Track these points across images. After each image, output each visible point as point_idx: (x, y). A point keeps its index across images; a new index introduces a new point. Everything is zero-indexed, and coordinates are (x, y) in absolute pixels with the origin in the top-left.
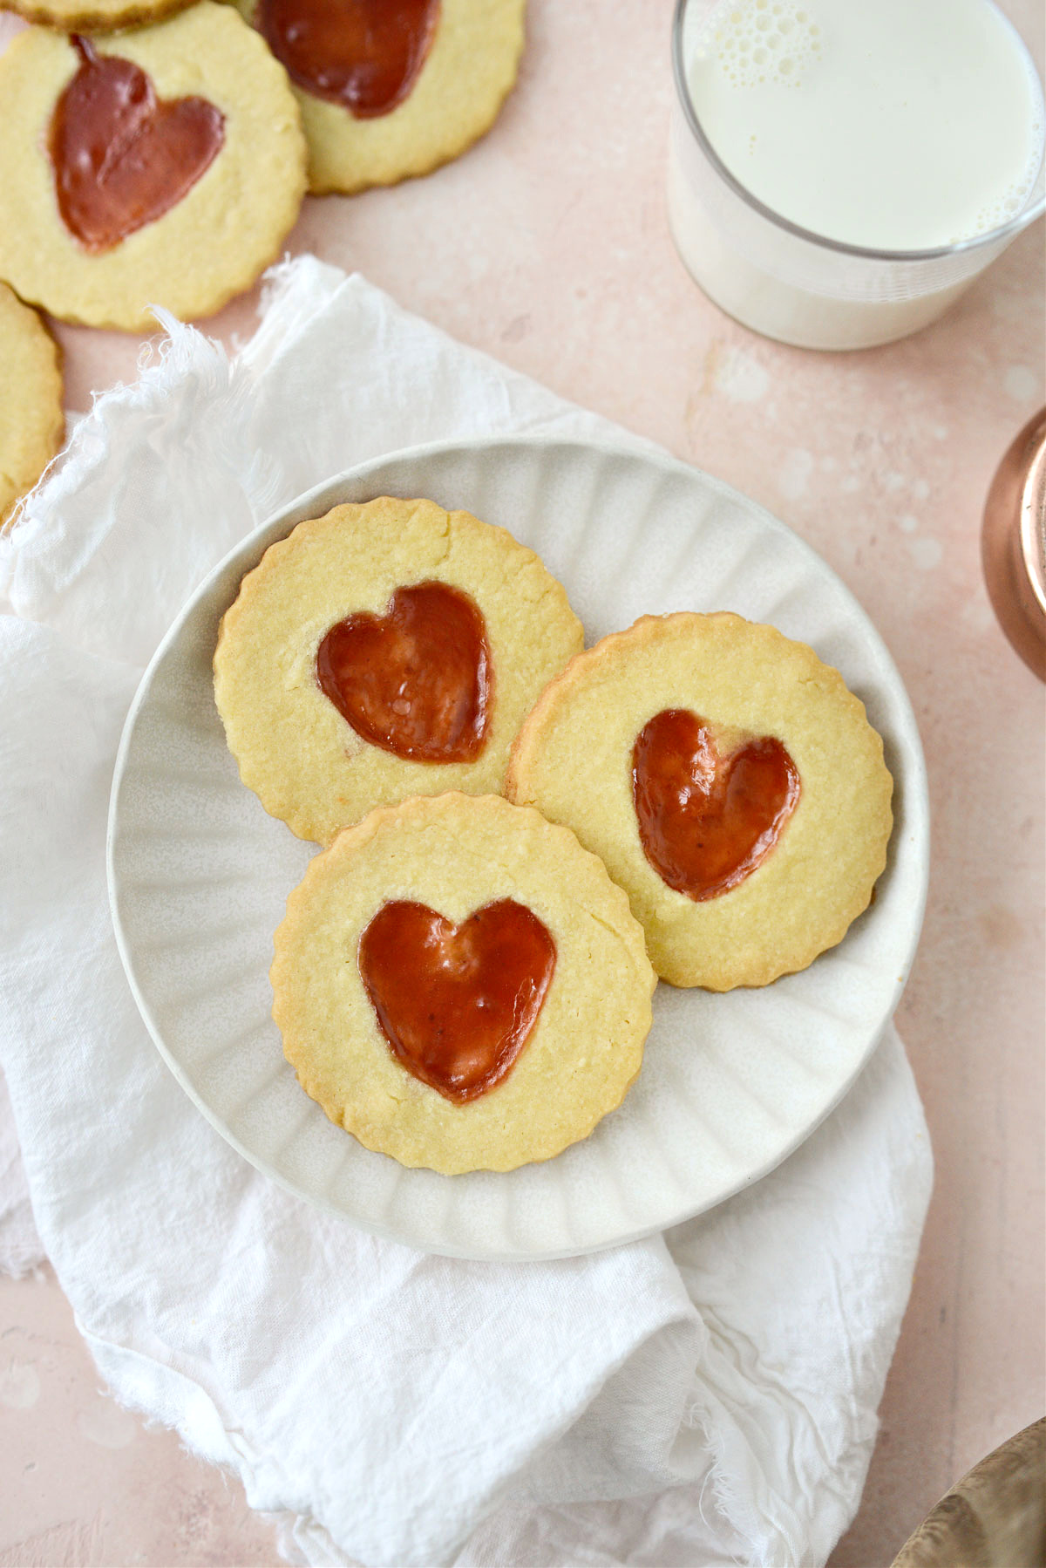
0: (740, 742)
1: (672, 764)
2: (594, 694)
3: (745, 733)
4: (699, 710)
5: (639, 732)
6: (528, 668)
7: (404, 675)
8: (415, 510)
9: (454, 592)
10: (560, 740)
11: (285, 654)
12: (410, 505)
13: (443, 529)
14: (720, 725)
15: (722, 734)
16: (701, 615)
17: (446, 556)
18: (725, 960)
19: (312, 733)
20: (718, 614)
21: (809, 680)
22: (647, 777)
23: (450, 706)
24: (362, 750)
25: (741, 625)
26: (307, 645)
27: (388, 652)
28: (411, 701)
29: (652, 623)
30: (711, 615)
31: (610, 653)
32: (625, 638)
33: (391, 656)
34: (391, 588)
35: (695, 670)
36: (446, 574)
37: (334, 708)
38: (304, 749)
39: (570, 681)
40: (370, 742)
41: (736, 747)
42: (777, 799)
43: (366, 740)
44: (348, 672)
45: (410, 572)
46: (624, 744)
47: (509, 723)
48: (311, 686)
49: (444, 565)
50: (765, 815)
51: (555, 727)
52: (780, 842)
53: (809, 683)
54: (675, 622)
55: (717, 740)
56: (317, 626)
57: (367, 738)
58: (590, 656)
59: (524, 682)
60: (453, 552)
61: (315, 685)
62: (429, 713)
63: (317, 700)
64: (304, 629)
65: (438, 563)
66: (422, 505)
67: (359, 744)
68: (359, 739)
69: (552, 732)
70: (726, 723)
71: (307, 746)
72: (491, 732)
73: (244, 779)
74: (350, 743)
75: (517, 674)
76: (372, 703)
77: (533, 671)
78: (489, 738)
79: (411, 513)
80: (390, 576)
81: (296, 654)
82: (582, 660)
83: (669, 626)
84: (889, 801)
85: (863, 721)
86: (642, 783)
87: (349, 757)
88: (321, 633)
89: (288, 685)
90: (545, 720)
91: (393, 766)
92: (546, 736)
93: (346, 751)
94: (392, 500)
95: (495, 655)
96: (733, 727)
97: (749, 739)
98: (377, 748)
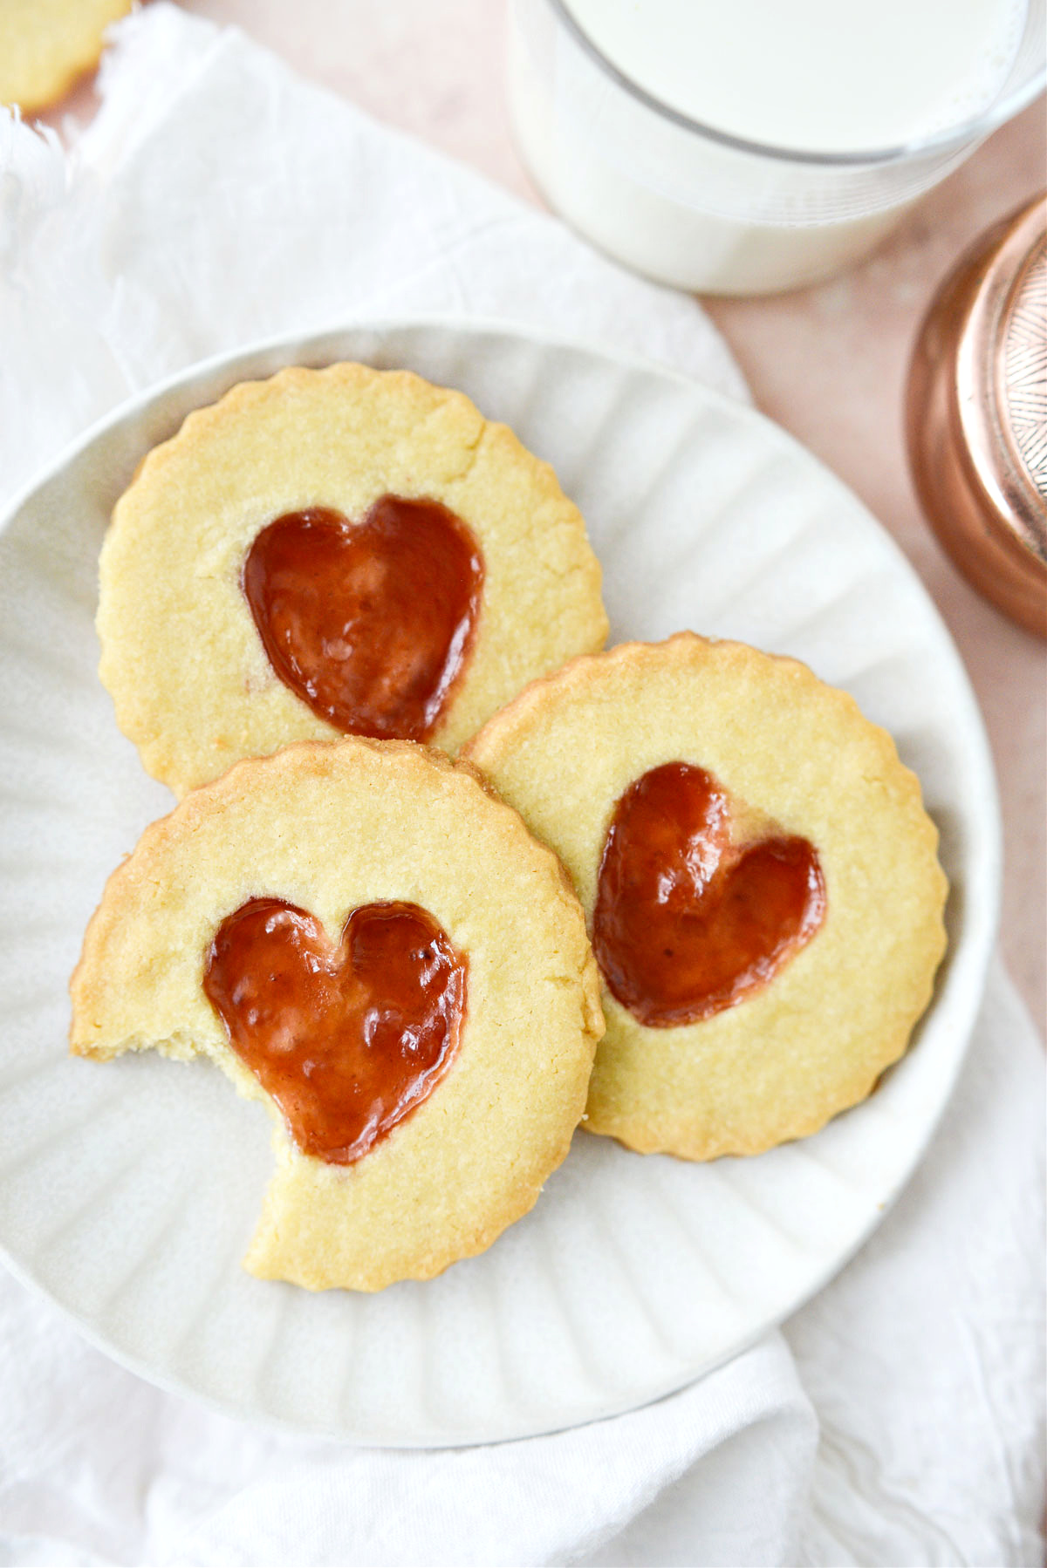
0: (761, 833)
1: (664, 834)
2: (590, 712)
3: (772, 824)
4: (720, 772)
5: (634, 780)
6: (520, 656)
7: (358, 611)
8: (443, 402)
9: (457, 527)
10: (528, 759)
11: (210, 528)
12: (438, 394)
13: (471, 440)
14: (743, 803)
15: (742, 816)
16: (761, 652)
17: (463, 476)
18: (657, 1113)
19: (212, 642)
20: (784, 658)
21: (876, 779)
22: (625, 842)
23: (402, 667)
24: (268, 688)
25: (809, 681)
26: (244, 527)
27: (346, 572)
28: (354, 646)
29: (694, 643)
30: (774, 657)
31: (628, 666)
32: (653, 651)
33: (347, 580)
34: (378, 492)
35: (732, 721)
36: (455, 499)
37: (251, 620)
38: (193, 661)
39: (564, 686)
40: (283, 681)
41: (754, 838)
42: (788, 922)
43: (279, 675)
44: (285, 580)
45: (409, 480)
46: (610, 790)
47: (472, 719)
48: (232, 582)
49: (457, 487)
50: (766, 939)
51: (526, 739)
52: (776, 981)
53: (876, 784)
54: (724, 651)
55: (734, 821)
56: (265, 507)
57: (281, 672)
58: (600, 661)
59: (508, 672)
60: (474, 473)
61: (236, 582)
62: (372, 670)
63: (232, 602)
64: (246, 505)
65: (449, 480)
66: (455, 402)
67: (267, 677)
68: (270, 671)
69: (520, 744)
70: (752, 803)
71: (198, 657)
72: (444, 721)
73: (102, 673)
74: (256, 673)
75: (504, 659)
76: (303, 632)
77: (525, 661)
78: (440, 729)
79: (436, 405)
80: (382, 476)
81: (225, 534)
82: (588, 664)
83: (715, 653)
84: (932, 970)
85: (931, 855)
86: (618, 848)
87: (248, 691)
88: (267, 518)
89: (201, 569)
90: (516, 727)
91: (303, 721)
92: (511, 748)
93: (247, 682)
94: (418, 380)
95: (484, 623)
96: (760, 811)
97: (776, 833)
98: (290, 691)
